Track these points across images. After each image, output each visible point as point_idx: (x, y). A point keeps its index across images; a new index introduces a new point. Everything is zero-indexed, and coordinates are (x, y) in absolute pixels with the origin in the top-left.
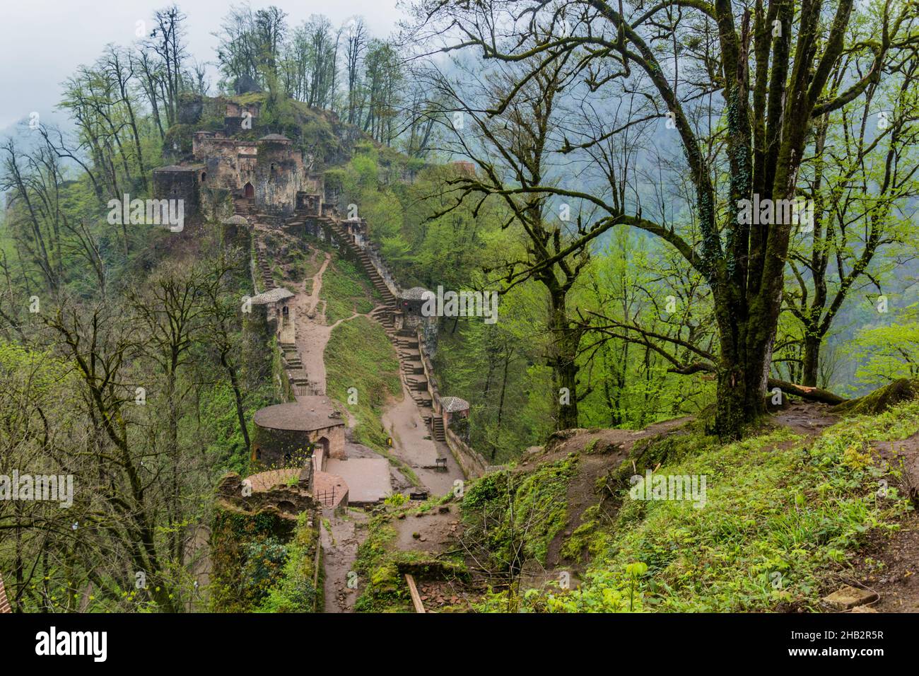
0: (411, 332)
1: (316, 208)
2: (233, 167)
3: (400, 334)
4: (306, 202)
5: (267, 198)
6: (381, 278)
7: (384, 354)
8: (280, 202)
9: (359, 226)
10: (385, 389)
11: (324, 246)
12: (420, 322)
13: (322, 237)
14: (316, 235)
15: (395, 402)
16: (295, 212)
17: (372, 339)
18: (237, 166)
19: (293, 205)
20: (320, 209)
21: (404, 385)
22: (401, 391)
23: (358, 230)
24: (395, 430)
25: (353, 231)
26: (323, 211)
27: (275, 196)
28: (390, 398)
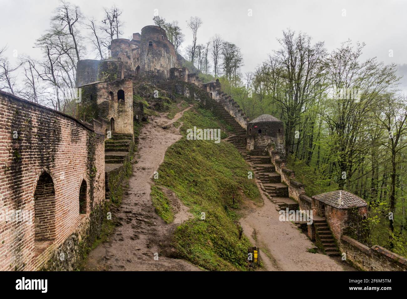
0: (262, 152)
1: (184, 75)
2: (129, 57)
3: (252, 153)
4: (176, 74)
5: (146, 66)
6: (233, 117)
7: (238, 164)
8: (155, 69)
9: (215, 84)
10: (241, 192)
11: (189, 101)
12: (269, 141)
13: (188, 95)
14: (183, 94)
15: (254, 207)
16: (168, 79)
17: (226, 152)
18: (131, 57)
19: (167, 75)
20: (186, 77)
21: (262, 192)
22: (259, 196)
23: (214, 87)
24: (259, 237)
25: (210, 89)
26: (189, 80)
27: (151, 64)
28: (247, 202)
